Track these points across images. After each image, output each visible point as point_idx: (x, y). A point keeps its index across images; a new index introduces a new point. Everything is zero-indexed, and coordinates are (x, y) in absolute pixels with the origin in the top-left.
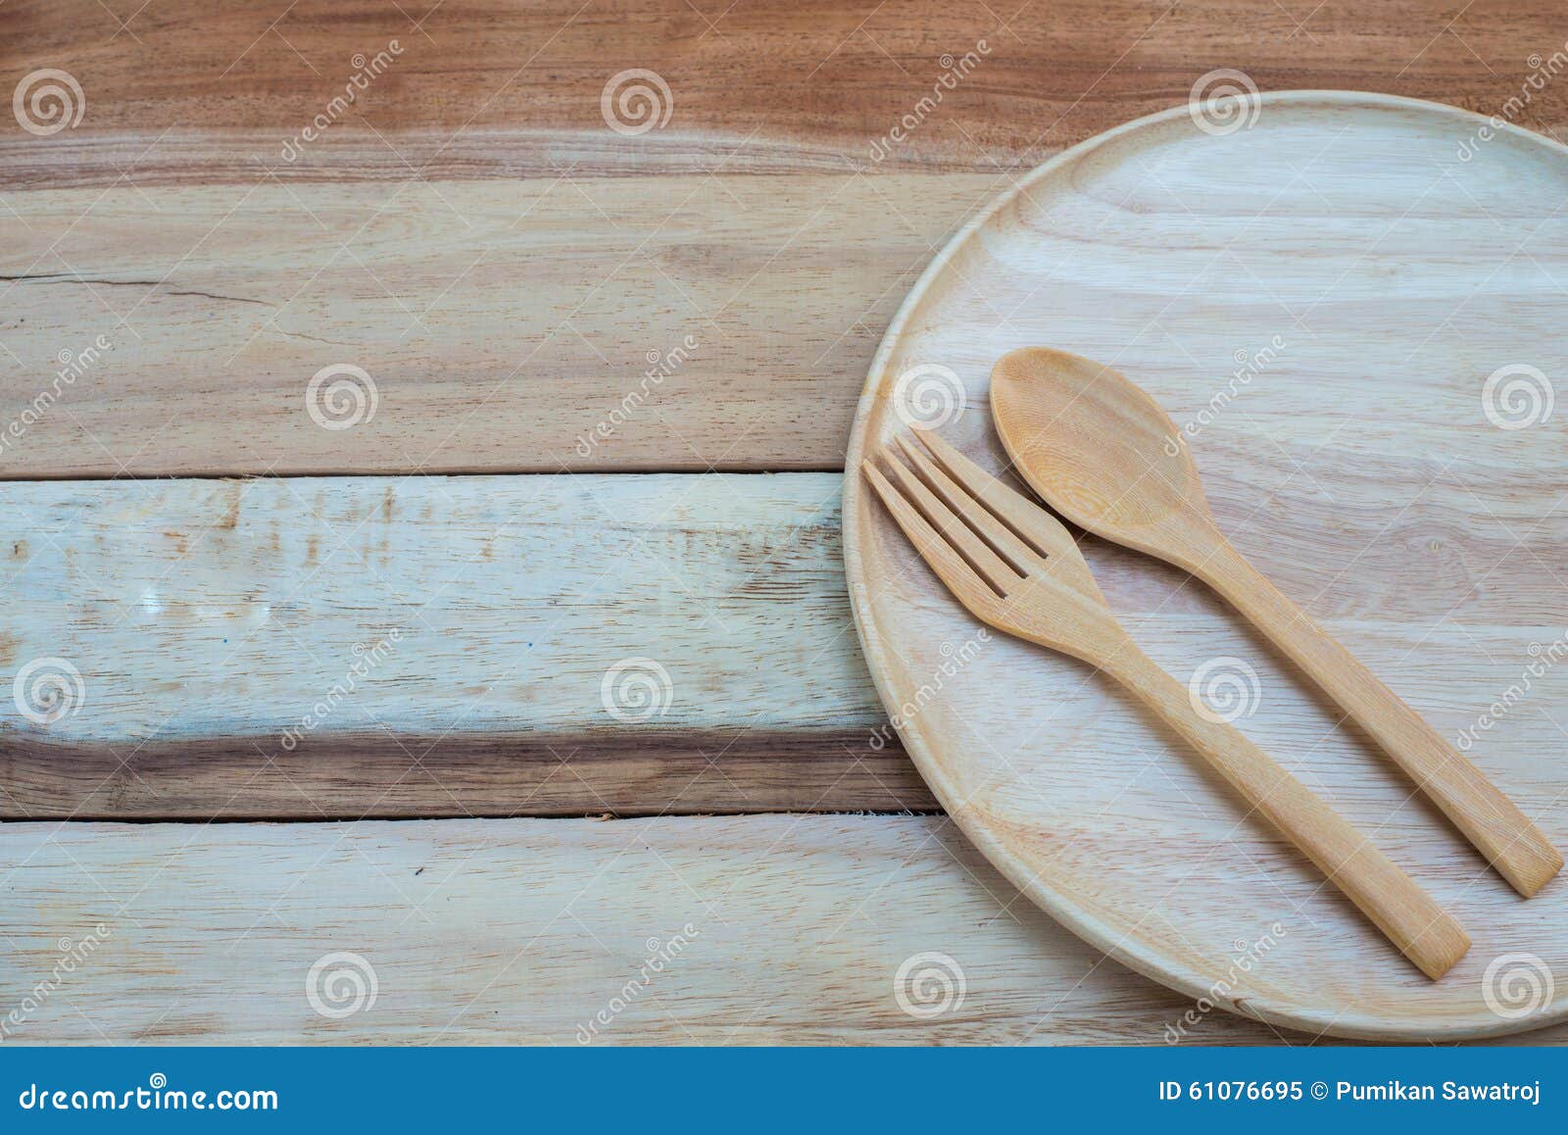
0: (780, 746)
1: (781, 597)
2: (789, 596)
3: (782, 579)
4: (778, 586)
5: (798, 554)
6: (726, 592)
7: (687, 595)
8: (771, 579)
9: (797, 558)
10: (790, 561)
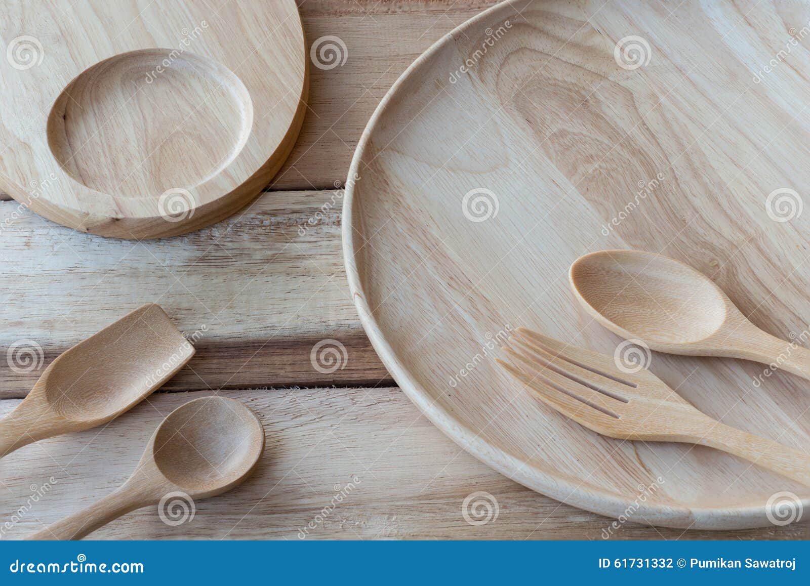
0: (214, 350)
1: (219, 264)
2: (225, 264)
3: (220, 254)
4: (217, 258)
5: (231, 240)
6: (183, 262)
7: (157, 265)
8: (213, 254)
9: (231, 241)
10: (226, 244)
